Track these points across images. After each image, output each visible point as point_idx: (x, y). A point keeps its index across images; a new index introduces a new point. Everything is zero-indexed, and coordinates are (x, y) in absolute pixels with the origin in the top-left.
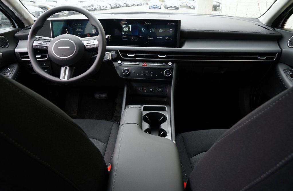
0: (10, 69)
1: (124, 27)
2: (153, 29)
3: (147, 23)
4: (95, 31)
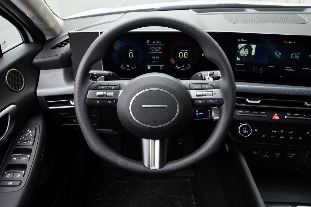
0: (30, 132)
1: (241, 49)
2: (298, 53)
3: (288, 42)
4: (186, 54)
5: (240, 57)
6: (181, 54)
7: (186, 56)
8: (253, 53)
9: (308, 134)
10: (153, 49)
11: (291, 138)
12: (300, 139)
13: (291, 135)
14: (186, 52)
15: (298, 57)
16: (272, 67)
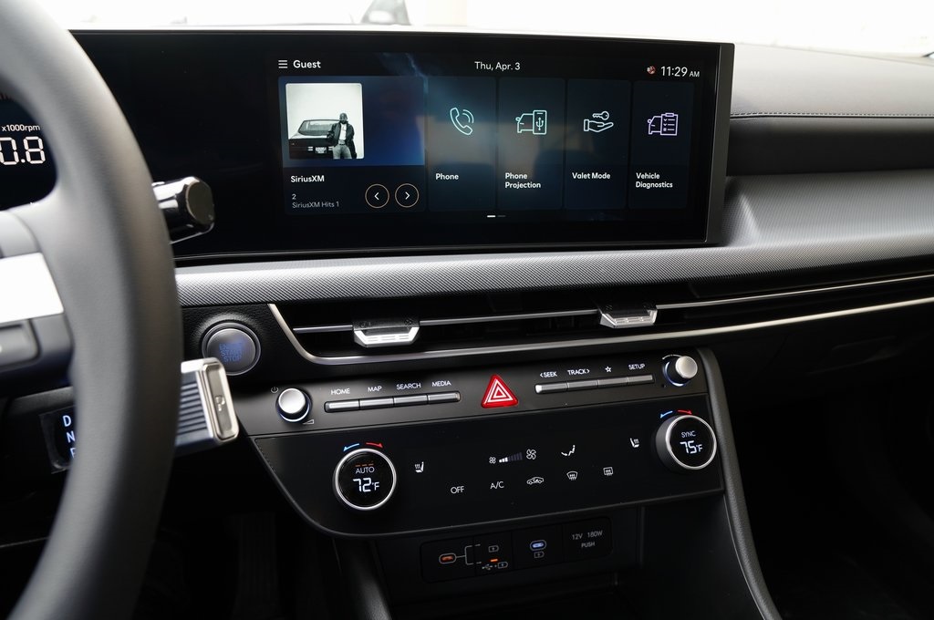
2: (540, 112)
3: (494, 66)
4: (33, 144)
7: (35, 156)
9: (635, 444)
11: (573, 477)
12: (608, 472)
13: (571, 464)
14: (33, 133)
15: (543, 130)
16: (449, 177)
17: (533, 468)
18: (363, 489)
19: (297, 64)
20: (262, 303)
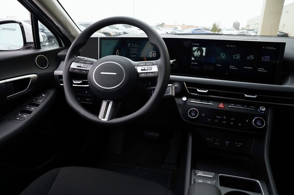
0: (44, 95)
1: (195, 51)
2: (238, 55)
3: (230, 46)
4: (154, 54)
5: (194, 57)
6: (151, 54)
7: (154, 56)
8: (204, 54)
9: (247, 121)
10: (132, 50)
11: (232, 123)
12: (240, 125)
13: (232, 121)
14: (155, 52)
15: (239, 58)
16: (219, 65)
17: (224, 120)
18: (192, 115)
19: (195, 44)
20: (182, 82)
